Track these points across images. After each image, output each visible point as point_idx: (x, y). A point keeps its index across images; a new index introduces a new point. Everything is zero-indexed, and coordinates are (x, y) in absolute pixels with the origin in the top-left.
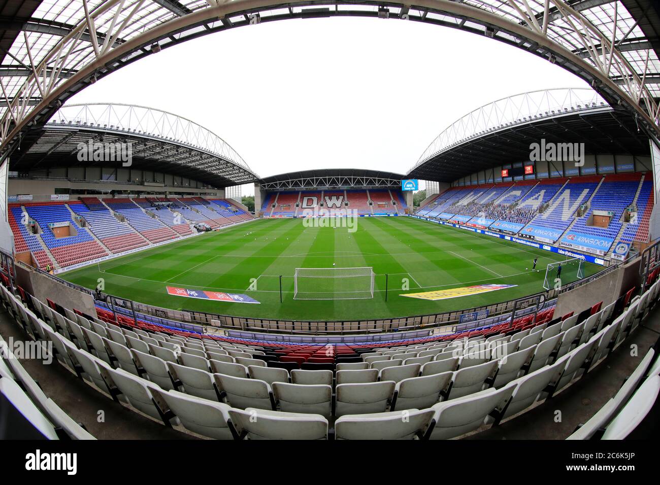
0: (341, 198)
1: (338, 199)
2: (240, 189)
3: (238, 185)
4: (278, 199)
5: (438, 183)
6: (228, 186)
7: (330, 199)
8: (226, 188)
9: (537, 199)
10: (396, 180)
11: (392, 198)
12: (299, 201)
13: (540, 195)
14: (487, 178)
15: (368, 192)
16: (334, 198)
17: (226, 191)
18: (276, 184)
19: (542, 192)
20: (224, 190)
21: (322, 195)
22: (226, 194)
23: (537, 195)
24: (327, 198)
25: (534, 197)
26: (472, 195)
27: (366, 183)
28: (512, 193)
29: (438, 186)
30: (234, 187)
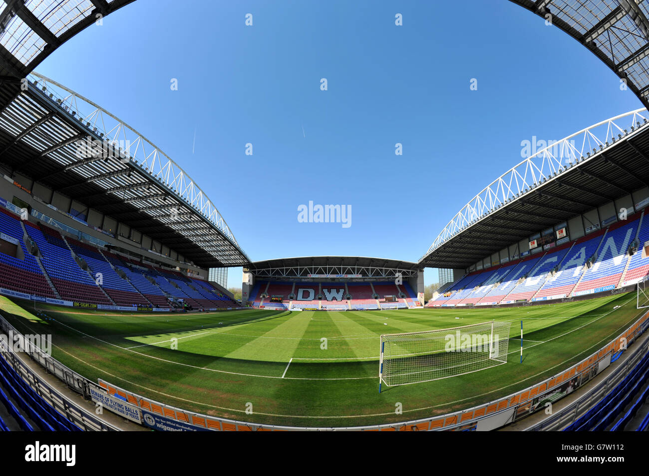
0: (342, 291)
1: (338, 292)
2: (226, 272)
3: (225, 267)
4: (269, 289)
5: (452, 270)
6: (212, 267)
7: (329, 292)
8: (210, 269)
9: (579, 257)
10: (405, 270)
11: (400, 292)
12: (293, 292)
13: (581, 253)
14: (512, 255)
15: (371, 285)
16: (334, 291)
17: (210, 273)
18: (268, 271)
19: (583, 250)
20: (208, 271)
21: (320, 287)
22: (210, 276)
23: (577, 255)
24: (325, 291)
25: (575, 257)
26: (497, 275)
27: (371, 274)
28: (546, 262)
29: (452, 274)
30: (220, 269)
